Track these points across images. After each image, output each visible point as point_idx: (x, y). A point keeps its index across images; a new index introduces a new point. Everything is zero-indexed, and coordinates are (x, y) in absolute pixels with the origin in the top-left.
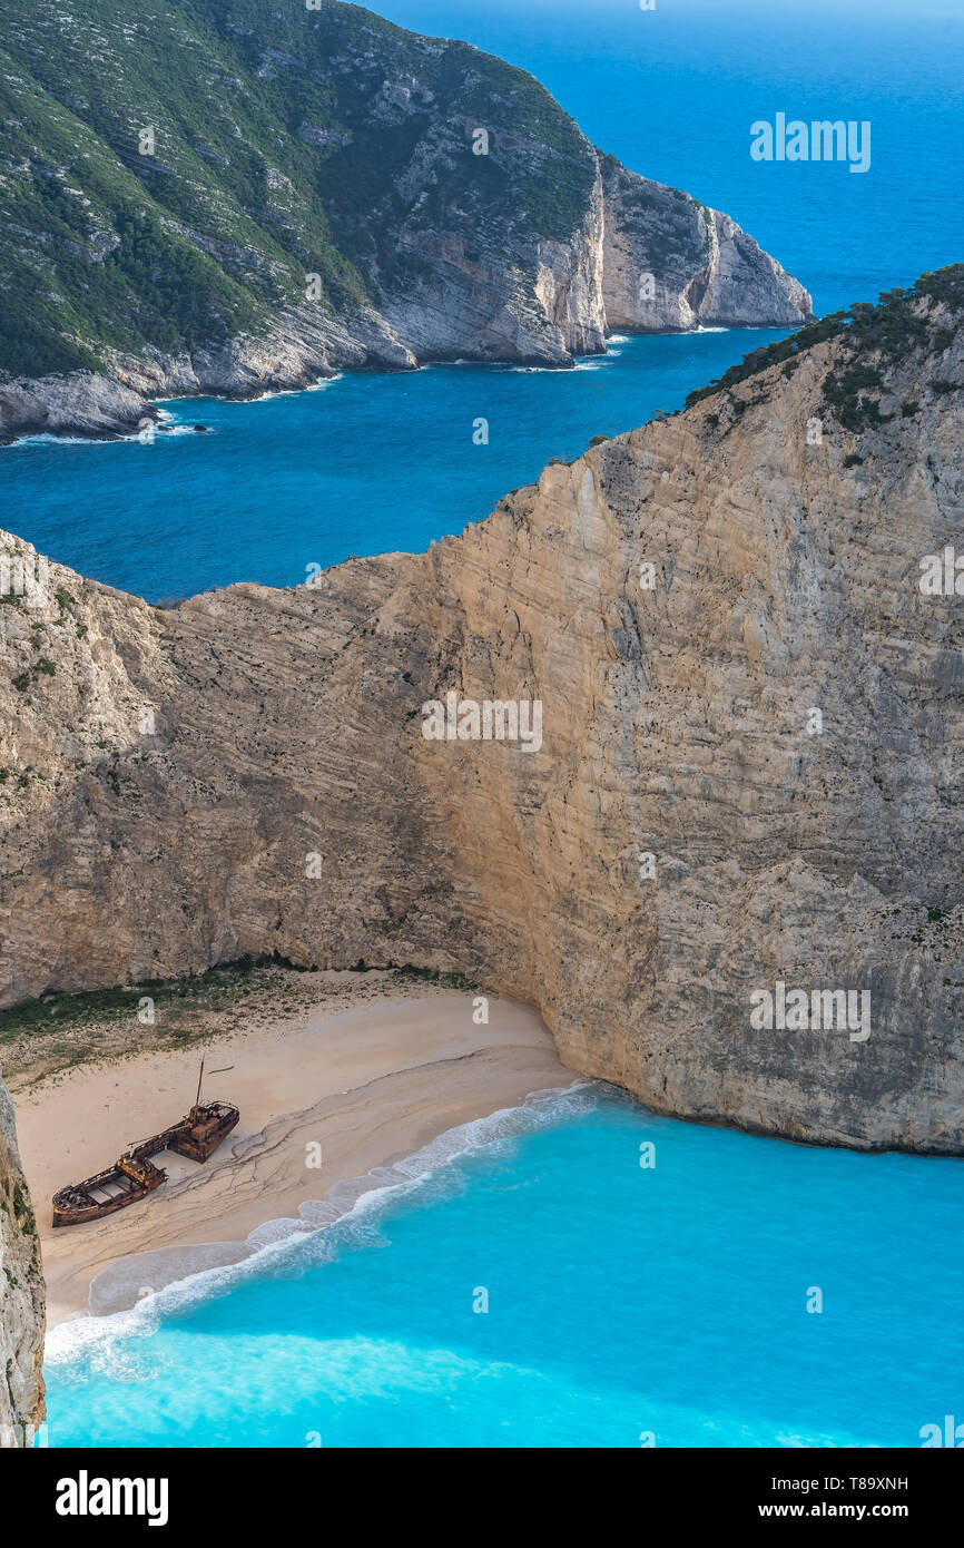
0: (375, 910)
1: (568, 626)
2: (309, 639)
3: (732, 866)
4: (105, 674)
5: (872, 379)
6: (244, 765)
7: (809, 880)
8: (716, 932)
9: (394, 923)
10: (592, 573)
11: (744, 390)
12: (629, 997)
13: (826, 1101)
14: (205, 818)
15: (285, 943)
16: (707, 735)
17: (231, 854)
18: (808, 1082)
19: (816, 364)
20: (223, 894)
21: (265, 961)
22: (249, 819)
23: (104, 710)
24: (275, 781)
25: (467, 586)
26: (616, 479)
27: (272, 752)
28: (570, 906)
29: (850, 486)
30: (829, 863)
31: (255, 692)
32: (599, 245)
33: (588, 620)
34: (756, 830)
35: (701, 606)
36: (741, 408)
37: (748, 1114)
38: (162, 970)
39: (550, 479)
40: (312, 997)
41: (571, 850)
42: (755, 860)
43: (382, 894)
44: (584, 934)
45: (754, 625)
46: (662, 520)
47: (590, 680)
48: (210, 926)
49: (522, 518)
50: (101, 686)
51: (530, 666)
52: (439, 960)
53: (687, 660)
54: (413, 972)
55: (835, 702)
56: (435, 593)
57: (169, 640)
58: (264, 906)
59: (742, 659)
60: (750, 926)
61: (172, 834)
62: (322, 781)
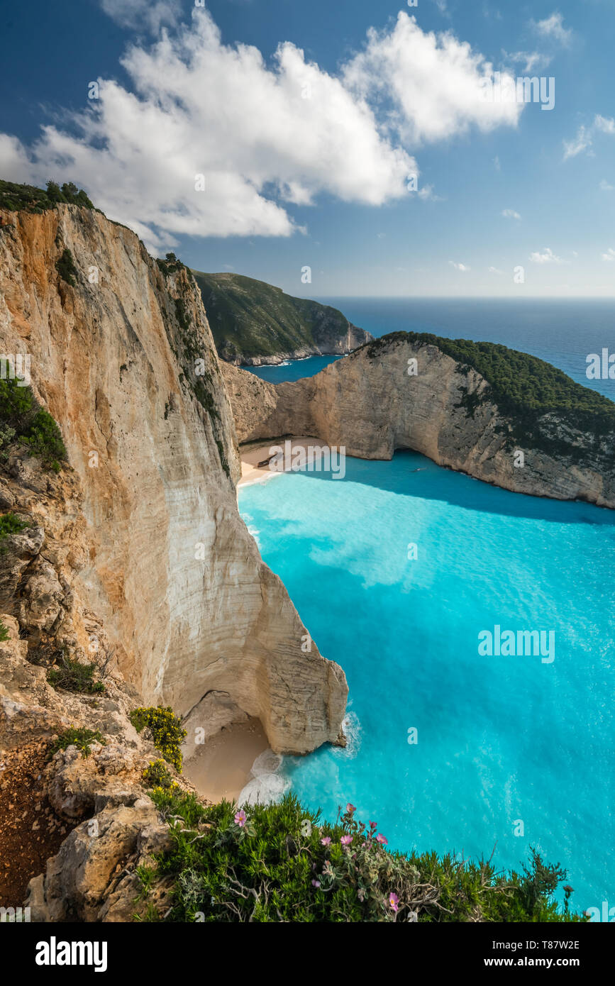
0: (305, 428)
1: (331, 387)
2: (296, 389)
3: (353, 421)
4: (267, 394)
5: (374, 351)
6: (287, 407)
7: (362, 422)
8: (350, 429)
9: (307, 429)
10: (334, 379)
11: (356, 353)
12: (338, 439)
13: (364, 453)
14: (281, 414)
15: (292, 432)
16: (350, 402)
17: (285, 420)
18: (362, 450)
19: (366, 349)
20: (284, 425)
21: (290, 434)
22: (287, 415)
23: (267, 400)
24: (291, 410)
25: (318, 382)
26: (338, 366)
27: (291, 405)
28: (331, 426)
29: (371, 367)
30: (366, 420)
31: (288, 397)
32: (350, 337)
33: (333, 386)
34: (356, 415)
35: (349, 384)
36: (356, 356)
37: (354, 455)
38: (275, 436)
39: (329, 366)
40: (296, 439)
41: (331, 418)
42: (356, 420)
43: (306, 425)
44: (332, 430)
45: (356, 387)
46: (345, 372)
47: (334, 395)
48: (282, 430)
49: (325, 372)
50: (266, 396)
51: (326, 393)
52: (313, 435)
53: (347, 392)
54: (312, 436)
55: (367, 397)
56: (313, 382)
57: (276, 390)
58: (290, 427)
59: (355, 391)
60: (355, 429)
61: (276, 417)
62: (298, 409)
